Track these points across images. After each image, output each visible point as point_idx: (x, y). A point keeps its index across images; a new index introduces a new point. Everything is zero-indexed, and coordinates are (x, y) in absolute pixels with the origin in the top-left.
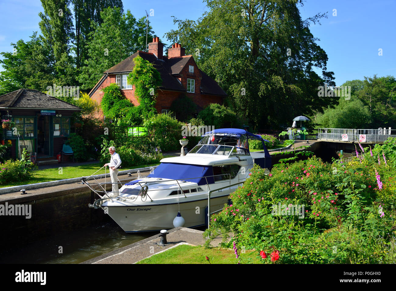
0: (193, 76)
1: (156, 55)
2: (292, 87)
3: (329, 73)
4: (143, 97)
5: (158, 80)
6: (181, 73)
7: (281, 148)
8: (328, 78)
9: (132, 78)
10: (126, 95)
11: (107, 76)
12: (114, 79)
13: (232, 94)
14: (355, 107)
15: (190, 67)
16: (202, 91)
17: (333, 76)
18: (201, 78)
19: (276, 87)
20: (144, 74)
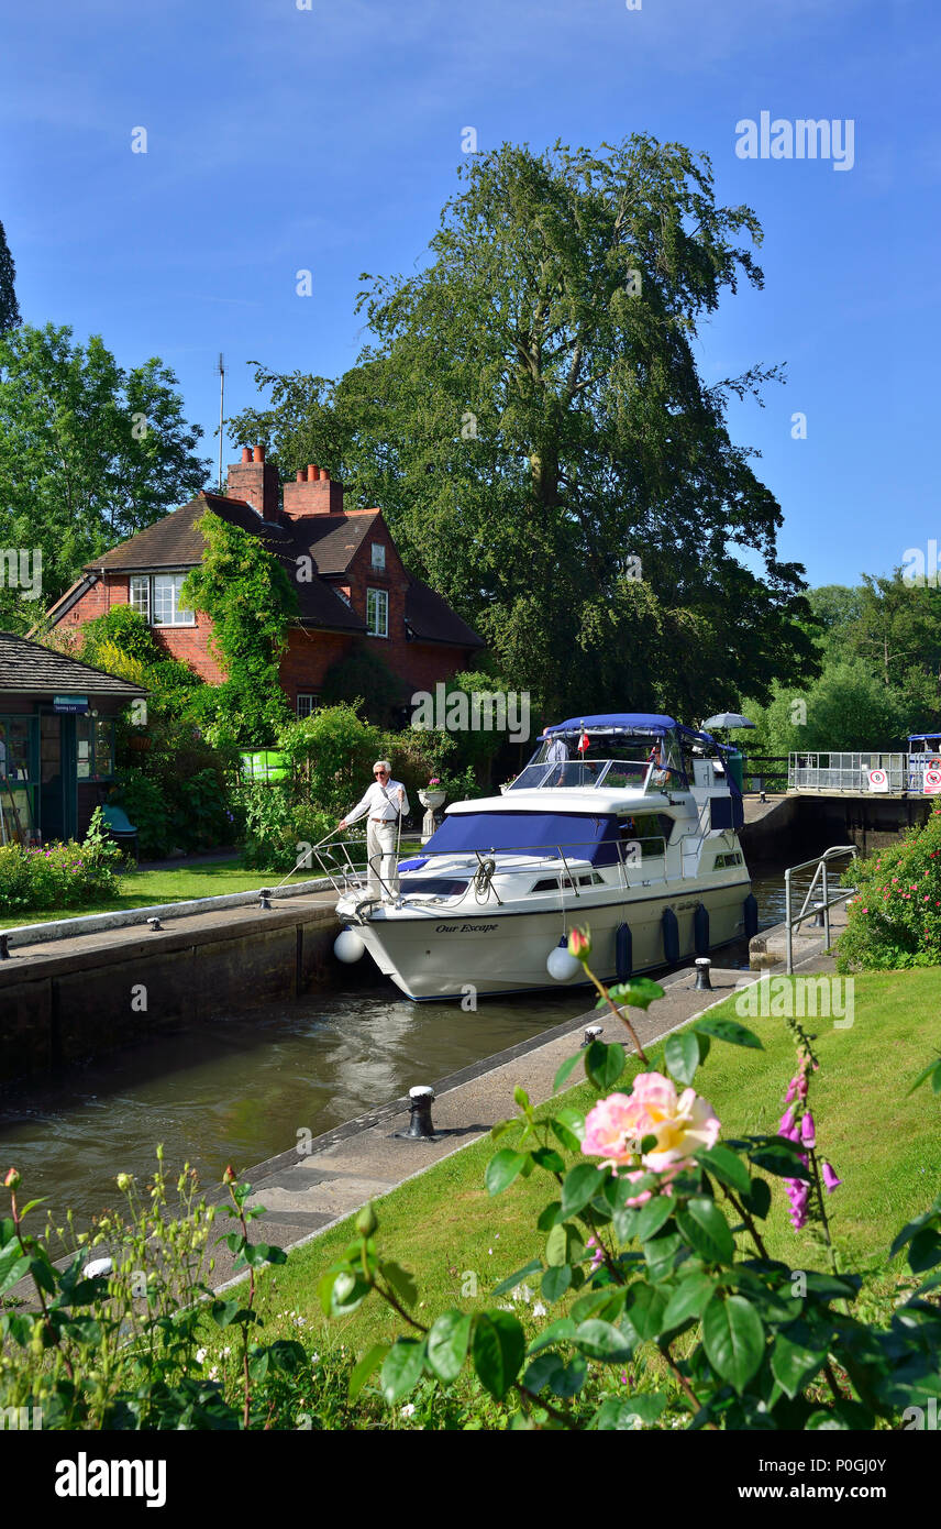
0: (382, 581)
1: (256, 505)
2: (683, 615)
3: (789, 565)
4: (241, 654)
6: (350, 568)
8: (785, 585)
9: (203, 590)
10: (171, 645)
11: (93, 579)
12: (124, 589)
13: (489, 642)
14: (855, 681)
15: (374, 548)
16: (410, 632)
17: (802, 578)
18: (404, 587)
19: (634, 614)
20: (243, 574)
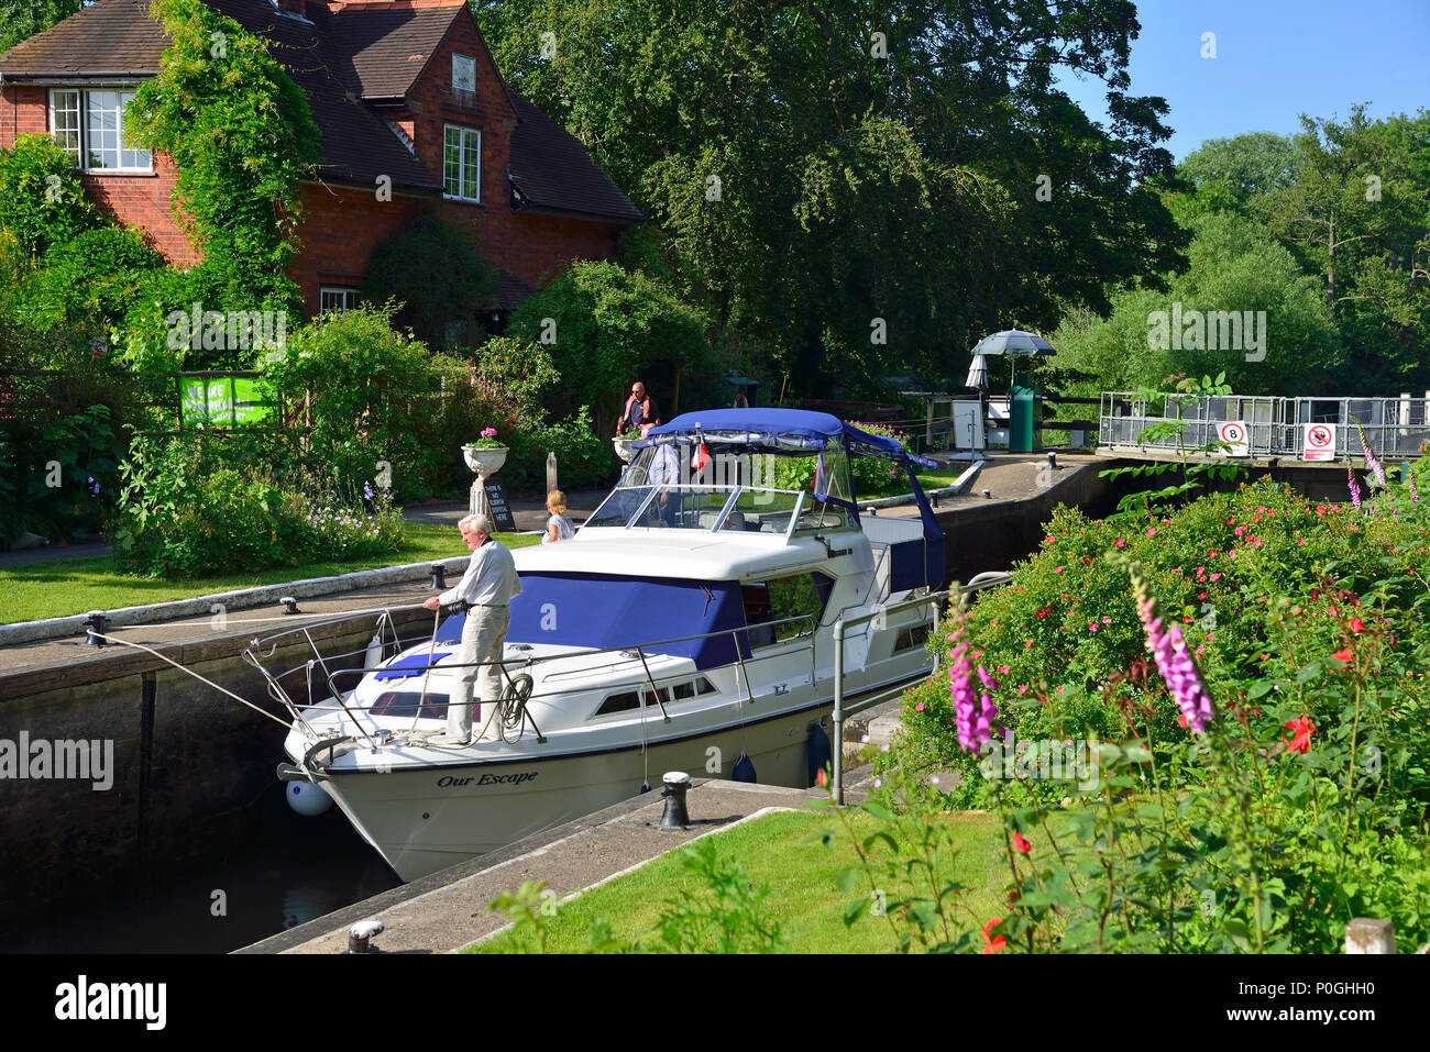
0: (470, 114)
2: (964, 177)
3: (1143, 101)
4: (223, 220)
5: (301, 131)
6: (413, 92)
7: (935, 491)
8: (1136, 132)
9: (158, 117)
10: (115, 203)
13: (660, 213)
14: (1263, 282)
15: (456, 60)
16: (517, 196)
17: (1163, 120)
18: (509, 125)
19: (886, 176)
20: (226, 93)
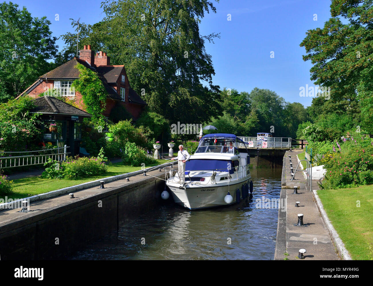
0: (124, 86)
1: (89, 62)
2: (195, 98)
3: (216, 86)
6: (117, 82)
8: (215, 91)
9: (79, 86)
11: (42, 81)
12: (52, 84)
15: (122, 76)
16: (130, 100)
17: (219, 89)
19: (184, 98)
20: (93, 82)
